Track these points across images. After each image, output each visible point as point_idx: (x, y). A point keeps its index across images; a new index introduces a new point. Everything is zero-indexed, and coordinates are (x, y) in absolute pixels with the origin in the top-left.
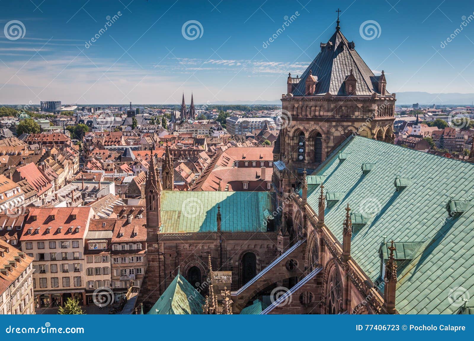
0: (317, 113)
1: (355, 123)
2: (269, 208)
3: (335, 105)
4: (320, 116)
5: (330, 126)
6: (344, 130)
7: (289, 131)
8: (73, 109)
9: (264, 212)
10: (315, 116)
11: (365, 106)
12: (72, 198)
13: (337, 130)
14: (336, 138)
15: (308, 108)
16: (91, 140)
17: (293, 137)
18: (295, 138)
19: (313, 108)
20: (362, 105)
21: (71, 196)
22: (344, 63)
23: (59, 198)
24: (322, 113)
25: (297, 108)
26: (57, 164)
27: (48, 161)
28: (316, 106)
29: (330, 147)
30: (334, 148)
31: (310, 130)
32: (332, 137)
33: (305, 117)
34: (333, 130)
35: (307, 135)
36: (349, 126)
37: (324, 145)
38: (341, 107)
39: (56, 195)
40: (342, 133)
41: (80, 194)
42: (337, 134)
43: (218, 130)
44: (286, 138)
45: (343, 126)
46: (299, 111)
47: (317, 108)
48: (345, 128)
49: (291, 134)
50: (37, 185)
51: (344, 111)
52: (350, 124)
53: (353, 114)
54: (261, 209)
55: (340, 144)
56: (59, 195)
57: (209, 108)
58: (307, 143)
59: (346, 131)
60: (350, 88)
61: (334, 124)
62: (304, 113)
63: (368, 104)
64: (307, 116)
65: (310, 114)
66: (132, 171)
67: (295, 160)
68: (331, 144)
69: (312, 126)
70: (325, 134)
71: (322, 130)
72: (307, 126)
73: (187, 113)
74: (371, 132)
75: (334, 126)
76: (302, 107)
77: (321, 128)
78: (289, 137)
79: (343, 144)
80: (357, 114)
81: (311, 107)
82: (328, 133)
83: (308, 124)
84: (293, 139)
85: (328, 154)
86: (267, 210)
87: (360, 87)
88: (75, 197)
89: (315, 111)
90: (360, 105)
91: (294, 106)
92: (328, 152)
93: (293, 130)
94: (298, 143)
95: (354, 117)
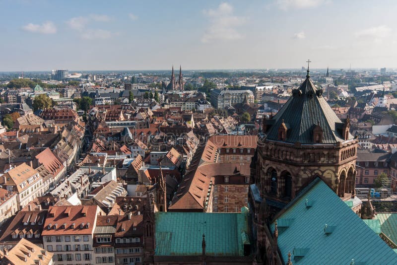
0: (288, 157)
1: (321, 167)
2: (246, 230)
3: (303, 152)
4: (290, 160)
5: (300, 170)
6: (311, 173)
7: (264, 168)
8: (78, 77)
9: (242, 234)
10: (286, 159)
11: (330, 153)
12: (81, 183)
13: (305, 173)
14: (303, 179)
15: (280, 151)
16: (95, 115)
17: (267, 173)
18: (269, 174)
19: (284, 153)
20: (327, 152)
21: (80, 181)
22: (312, 111)
23: (71, 184)
24: (292, 158)
25: (271, 150)
26: (68, 146)
27: (60, 144)
28: (287, 151)
29: (299, 187)
30: (302, 188)
31: (282, 170)
32: (300, 179)
33: (277, 159)
34: (302, 173)
35: (279, 174)
36: (315, 170)
37: (293, 185)
38: (309, 154)
39: (68, 182)
40: (310, 175)
41: (87, 178)
42: (305, 176)
43: (203, 103)
44: (261, 174)
45: (310, 170)
46: (273, 152)
47: (288, 153)
48: (312, 171)
49: (265, 171)
50: (52, 168)
51: (312, 157)
52: (317, 168)
53: (320, 160)
54: (239, 231)
55: (308, 185)
56: (70, 182)
57: (195, 75)
58: (279, 180)
59: (313, 174)
60: (317, 137)
61: (302, 168)
62: (276, 155)
63: (333, 151)
64: (279, 158)
65: (282, 157)
66: (130, 151)
67: (268, 192)
68: (300, 185)
69: (283, 167)
70: (294, 175)
71: (292, 172)
72: (279, 166)
73: (176, 82)
74: (335, 174)
75: (302, 170)
76: (275, 149)
77: (291, 170)
78: (263, 173)
79: (310, 185)
80: (322, 159)
81: (283, 151)
82: (297, 175)
83: (279, 165)
84: (267, 175)
85: (297, 193)
86: (244, 233)
87: (326, 135)
88: (83, 182)
89: (286, 155)
90: (326, 153)
91: (268, 148)
92: (297, 191)
93: (267, 167)
94: (271, 178)
95: (320, 162)
